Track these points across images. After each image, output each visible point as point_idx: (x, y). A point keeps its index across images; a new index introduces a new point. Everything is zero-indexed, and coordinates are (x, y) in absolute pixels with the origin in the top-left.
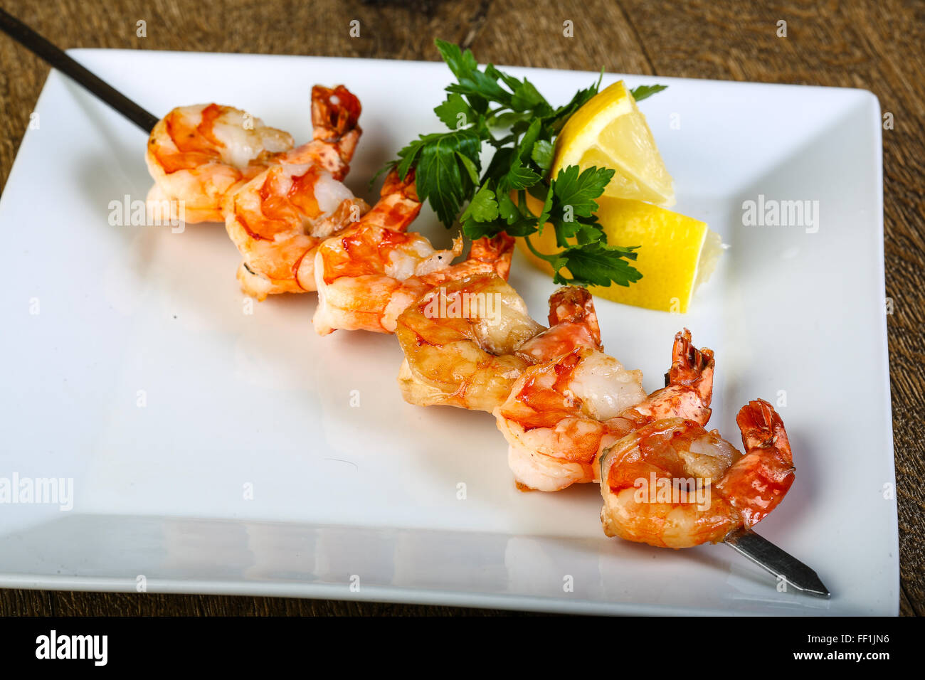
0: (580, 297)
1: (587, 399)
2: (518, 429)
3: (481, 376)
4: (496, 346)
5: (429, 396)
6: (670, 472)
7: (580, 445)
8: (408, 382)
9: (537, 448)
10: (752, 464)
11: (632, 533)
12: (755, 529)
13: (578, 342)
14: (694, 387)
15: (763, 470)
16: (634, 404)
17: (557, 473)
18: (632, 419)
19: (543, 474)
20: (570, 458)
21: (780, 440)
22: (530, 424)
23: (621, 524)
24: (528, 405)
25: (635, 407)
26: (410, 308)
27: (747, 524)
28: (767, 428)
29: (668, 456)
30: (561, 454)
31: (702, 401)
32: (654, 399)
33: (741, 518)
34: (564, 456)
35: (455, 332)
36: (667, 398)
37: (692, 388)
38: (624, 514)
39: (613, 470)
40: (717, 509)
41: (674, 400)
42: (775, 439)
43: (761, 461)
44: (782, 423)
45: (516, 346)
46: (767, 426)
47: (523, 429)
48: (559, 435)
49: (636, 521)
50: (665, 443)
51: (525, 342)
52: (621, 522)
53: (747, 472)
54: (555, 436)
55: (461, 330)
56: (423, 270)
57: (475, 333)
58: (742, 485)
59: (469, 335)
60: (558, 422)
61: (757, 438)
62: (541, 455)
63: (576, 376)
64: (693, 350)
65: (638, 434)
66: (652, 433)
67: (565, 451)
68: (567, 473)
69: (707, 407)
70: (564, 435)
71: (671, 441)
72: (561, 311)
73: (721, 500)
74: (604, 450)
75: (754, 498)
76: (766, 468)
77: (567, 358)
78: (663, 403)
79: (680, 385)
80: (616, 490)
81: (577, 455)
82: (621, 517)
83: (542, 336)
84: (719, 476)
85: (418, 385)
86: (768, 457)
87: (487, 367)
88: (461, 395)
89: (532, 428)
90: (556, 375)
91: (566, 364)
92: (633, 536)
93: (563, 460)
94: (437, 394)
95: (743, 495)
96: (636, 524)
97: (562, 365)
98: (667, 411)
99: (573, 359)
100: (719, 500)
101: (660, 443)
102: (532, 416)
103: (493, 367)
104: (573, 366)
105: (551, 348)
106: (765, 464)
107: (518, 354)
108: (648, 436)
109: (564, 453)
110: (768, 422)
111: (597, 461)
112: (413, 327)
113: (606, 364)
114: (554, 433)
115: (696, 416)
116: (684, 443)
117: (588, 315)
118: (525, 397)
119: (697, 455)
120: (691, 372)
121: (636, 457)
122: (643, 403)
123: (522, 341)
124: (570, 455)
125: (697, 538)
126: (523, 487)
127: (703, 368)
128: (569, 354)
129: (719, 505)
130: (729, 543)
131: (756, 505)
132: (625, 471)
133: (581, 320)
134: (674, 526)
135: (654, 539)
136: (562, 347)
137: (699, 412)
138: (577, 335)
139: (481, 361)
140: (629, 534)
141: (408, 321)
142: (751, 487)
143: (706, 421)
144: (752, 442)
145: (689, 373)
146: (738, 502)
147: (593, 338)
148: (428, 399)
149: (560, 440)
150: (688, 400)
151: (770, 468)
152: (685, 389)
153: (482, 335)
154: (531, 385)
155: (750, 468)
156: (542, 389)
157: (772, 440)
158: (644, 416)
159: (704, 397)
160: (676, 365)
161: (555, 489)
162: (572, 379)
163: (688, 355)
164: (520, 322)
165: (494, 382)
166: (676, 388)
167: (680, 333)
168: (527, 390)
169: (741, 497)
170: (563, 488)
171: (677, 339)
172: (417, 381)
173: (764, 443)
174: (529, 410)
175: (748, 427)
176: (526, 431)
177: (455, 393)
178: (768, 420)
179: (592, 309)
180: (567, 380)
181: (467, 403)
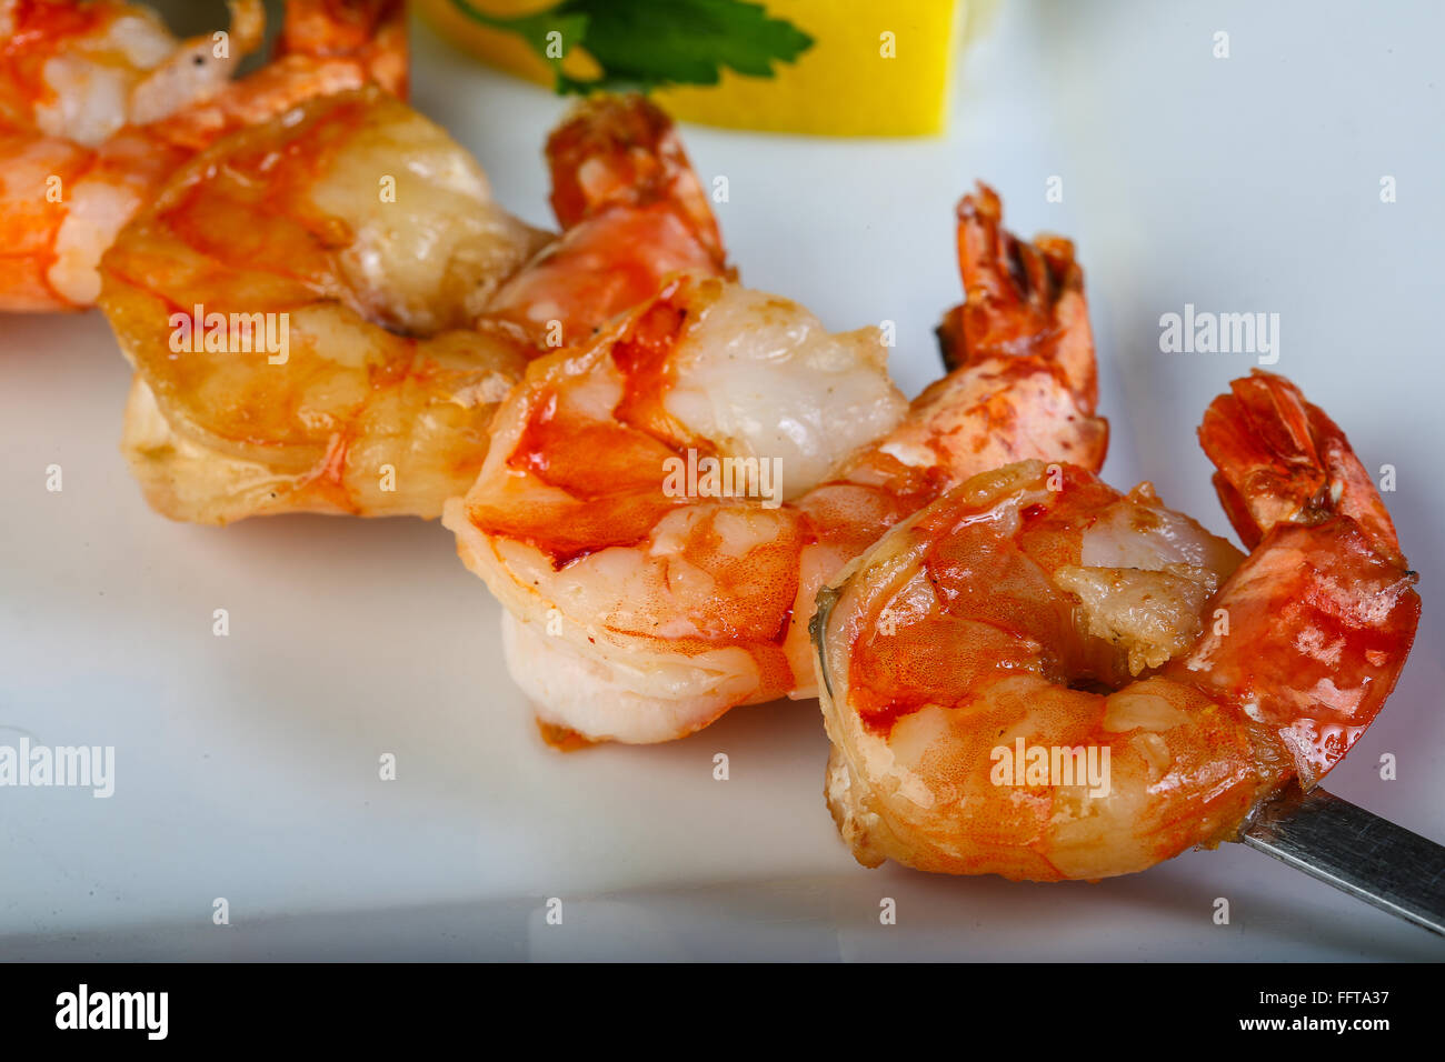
0: (639, 126)
1: (730, 440)
2: (532, 564)
3: (387, 409)
4: (411, 307)
5: (232, 490)
6: (1035, 639)
7: (738, 588)
8: (159, 454)
9: (603, 615)
10: (1285, 580)
11: (952, 850)
12: (1332, 787)
13: (663, 265)
14: (1042, 359)
15: (1324, 595)
16: (877, 435)
17: (676, 686)
18: (880, 482)
19: (629, 694)
20: (714, 633)
21: (1352, 491)
22: (570, 542)
23: (913, 827)
24: (547, 481)
25: (880, 443)
26: (132, 226)
27: (1306, 771)
28: (1303, 460)
29: (1020, 587)
30: (686, 627)
31: (1077, 396)
32: (932, 410)
33: (1285, 755)
34: (691, 628)
35: (282, 283)
36: (973, 403)
37: (1040, 361)
38: (915, 794)
39: (862, 658)
40: (1210, 738)
41: (994, 407)
42: (1336, 490)
43: (1310, 566)
44: (1342, 436)
45: (475, 301)
46: (1302, 453)
47: (548, 560)
48: (665, 565)
49: (959, 812)
50: (1000, 548)
51: (502, 283)
52: (913, 821)
53: (1275, 606)
54: (654, 569)
55: (302, 271)
56: (153, 103)
57: (345, 278)
58: (1270, 649)
59: (327, 285)
60: (653, 525)
61: (1283, 495)
62: (619, 637)
63: (682, 372)
64: (1015, 248)
65: (917, 532)
66: (958, 518)
67: (698, 615)
68: (707, 682)
69: (1090, 415)
70: (683, 564)
71: (1017, 538)
72: (592, 175)
73: (1215, 707)
74: (820, 596)
75: (1311, 685)
76: (1329, 584)
77: (646, 320)
78: (962, 420)
79: (1002, 357)
80: (881, 720)
81: (733, 621)
82: (911, 806)
83: (550, 261)
84: (1191, 632)
85: (189, 459)
86: (1331, 549)
87: (402, 377)
88: (334, 474)
89: (578, 554)
90: (621, 377)
91: (647, 336)
92: (956, 860)
93: (692, 644)
94: (256, 482)
95: (1280, 683)
96: (962, 822)
97: (634, 341)
98: (980, 444)
99: (663, 320)
100: (1210, 710)
101: (986, 550)
102: (568, 514)
103: (420, 378)
104: (668, 340)
105: (585, 295)
106: (1325, 575)
107: (486, 325)
108: (944, 534)
109: (693, 619)
110: (1303, 438)
111: (800, 630)
112: (152, 281)
113: (768, 321)
114: (648, 560)
115: (1066, 446)
116: (1060, 541)
117: (674, 181)
118: (536, 458)
119: (1115, 575)
120: (1024, 312)
121: (922, 602)
122: (902, 429)
123: (491, 283)
124: (710, 624)
125: (1162, 840)
126: (564, 738)
127: (1053, 297)
128: (646, 305)
129: (1212, 724)
130: (1258, 841)
131: (1322, 707)
132: (897, 653)
133: (658, 195)
134: (1085, 812)
135: (1023, 861)
136: (617, 285)
137: (1071, 434)
138: (656, 241)
139: (380, 362)
140: (943, 857)
141: (135, 267)
142: (1296, 651)
143: (1099, 456)
144: (1268, 510)
145: (1019, 317)
146: (1266, 706)
147: (702, 244)
148: (230, 500)
149: (672, 582)
150: (1034, 401)
151: (1344, 583)
152: (1019, 369)
153: (365, 281)
154: (549, 414)
155: (1281, 592)
156: (583, 425)
157: (1326, 494)
158: (915, 470)
159: (1078, 385)
160: (978, 297)
161: (674, 734)
162: (671, 380)
163: (1005, 261)
164: (475, 226)
165: (429, 422)
166: (992, 367)
167: (967, 200)
168: (537, 436)
169: (1272, 688)
170: (696, 728)
171: (963, 218)
172: (188, 449)
173: (1306, 505)
174: (553, 499)
175: (1245, 462)
176: (560, 562)
177: (315, 473)
178: (1302, 434)
179: (681, 159)
180: (657, 386)
181: (353, 498)
